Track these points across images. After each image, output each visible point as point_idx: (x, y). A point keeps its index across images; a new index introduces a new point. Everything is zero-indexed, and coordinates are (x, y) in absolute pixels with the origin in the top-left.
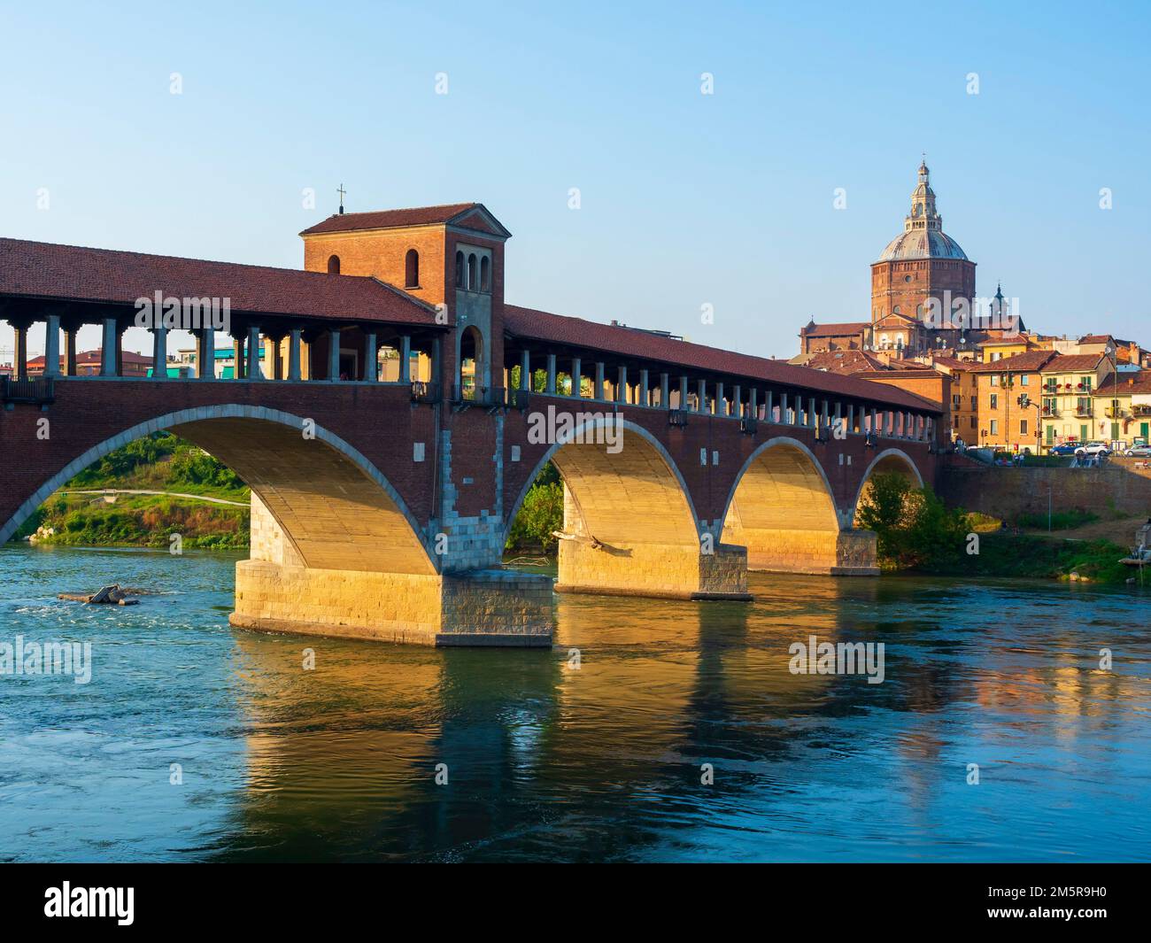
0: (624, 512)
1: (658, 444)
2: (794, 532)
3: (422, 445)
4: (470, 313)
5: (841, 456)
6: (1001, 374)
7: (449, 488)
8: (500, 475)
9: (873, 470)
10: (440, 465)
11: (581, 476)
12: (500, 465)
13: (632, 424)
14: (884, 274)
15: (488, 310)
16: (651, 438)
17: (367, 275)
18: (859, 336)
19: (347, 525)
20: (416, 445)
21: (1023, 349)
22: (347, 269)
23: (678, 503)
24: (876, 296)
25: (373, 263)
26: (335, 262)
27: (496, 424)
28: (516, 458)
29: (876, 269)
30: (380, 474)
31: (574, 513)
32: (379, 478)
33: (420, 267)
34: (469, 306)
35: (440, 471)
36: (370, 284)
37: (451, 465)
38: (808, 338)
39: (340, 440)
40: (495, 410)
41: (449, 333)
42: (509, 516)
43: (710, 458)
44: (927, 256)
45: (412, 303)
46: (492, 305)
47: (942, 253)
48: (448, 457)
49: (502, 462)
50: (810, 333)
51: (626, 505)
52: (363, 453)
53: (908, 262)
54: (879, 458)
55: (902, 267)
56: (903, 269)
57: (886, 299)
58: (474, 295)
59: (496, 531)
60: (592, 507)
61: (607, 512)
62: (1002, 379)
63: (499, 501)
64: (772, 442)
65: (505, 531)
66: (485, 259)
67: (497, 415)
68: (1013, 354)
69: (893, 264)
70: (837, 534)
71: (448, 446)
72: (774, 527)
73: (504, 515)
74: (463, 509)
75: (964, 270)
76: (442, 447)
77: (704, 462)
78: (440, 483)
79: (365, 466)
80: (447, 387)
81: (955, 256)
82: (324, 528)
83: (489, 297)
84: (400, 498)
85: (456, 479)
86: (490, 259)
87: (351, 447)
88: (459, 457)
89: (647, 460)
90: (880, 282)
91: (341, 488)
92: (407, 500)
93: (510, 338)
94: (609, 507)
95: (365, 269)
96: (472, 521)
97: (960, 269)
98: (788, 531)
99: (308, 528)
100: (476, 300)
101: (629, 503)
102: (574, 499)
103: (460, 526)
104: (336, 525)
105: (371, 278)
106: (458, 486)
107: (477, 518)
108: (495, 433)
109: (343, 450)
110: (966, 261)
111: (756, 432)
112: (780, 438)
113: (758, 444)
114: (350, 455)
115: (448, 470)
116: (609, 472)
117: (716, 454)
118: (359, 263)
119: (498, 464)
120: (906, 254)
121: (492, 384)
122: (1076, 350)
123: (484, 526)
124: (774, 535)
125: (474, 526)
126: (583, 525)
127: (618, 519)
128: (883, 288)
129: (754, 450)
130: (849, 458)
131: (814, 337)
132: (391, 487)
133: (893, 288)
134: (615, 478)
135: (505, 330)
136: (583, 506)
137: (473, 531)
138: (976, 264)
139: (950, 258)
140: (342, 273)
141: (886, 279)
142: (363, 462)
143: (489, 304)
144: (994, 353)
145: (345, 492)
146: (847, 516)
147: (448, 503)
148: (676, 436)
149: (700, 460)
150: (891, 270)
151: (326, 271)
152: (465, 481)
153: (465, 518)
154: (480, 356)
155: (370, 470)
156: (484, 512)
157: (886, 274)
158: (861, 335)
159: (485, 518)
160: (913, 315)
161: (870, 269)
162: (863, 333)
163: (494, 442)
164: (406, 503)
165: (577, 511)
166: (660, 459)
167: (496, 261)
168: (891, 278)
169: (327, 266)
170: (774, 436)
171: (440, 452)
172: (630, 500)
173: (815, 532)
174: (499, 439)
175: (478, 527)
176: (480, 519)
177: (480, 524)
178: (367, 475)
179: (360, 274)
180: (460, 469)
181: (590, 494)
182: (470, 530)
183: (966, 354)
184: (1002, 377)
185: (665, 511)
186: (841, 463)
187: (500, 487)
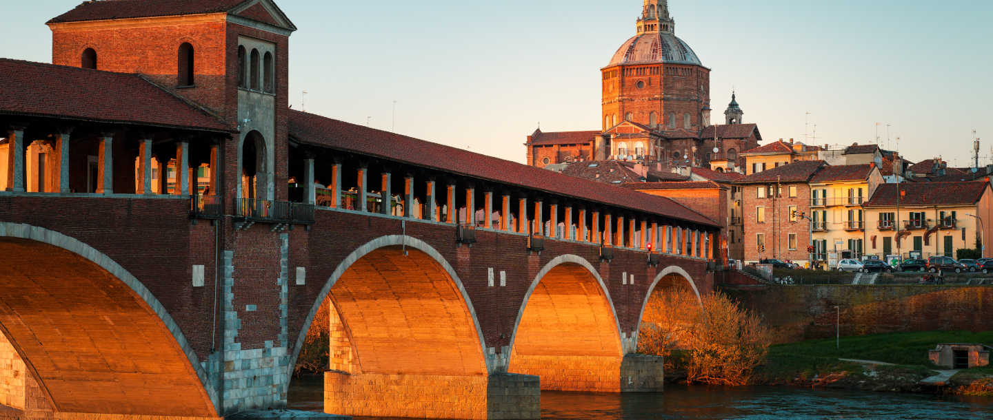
0: (402, 340)
1: (446, 265)
2: (574, 358)
3: (202, 267)
4: (253, 116)
5: (624, 274)
6: (767, 185)
7: (231, 316)
8: (284, 300)
9: (654, 290)
10: (221, 291)
11: (354, 300)
12: (285, 289)
13: (420, 241)
14: (615, 79)
15: (271, 113)
16: (438, 257)
17: (131, 71)
18: (589, 144)
19: (110, 361)
20: (195, 267)
21: (788, 159)
22: (106, 63)
23: (463, 329)
24: (606, 102)
25: (137, 58)
26: (91, 56)
27: (281, 242)
28: (300, 281)
29: (606, 73)
30: (156, 301)
31: (342, 341)
32: (156, 305)
33: (196, 62)
34: (251, 108)
35: (221, 298)
36: (136, 81)
37: (233, 289)
38: (534, 146)
39: (113, 263)
40: (279, 228)
41: (231, 138)
42: (294, 348)
43: (497, 279)
44: (660, 59)
45: (187, 104)
46: (276, 107)
47: (676, 57)
48: (230, 281)
49: (286, 287)
50: (537, 141)
51: (404, 332)
52: (139, 279)
53: (641, 67)
54: (660, 276)
55: (634, 72)
56: (635, 73)
57: (616, 106)
58: (255, 96)
59: (281, 364)
60: (365, 335)
61: (382, 340)
62: (769, 192)
63: (284, 330)
64: (558, 260)
65: (290, 365)
66: (267, 55)
67: (282, 232)
68: (776, 164)
69: (624, 68)
70: (621, 360)
71: (229, 268)
72: (552, 353)
73: (289, 348)
74: (246, 341)
75: (698, 76)
76: (224, 269)
77: (491, 283)
78: (221, 311)
79: (139, 293)
80: (229, 201)
81: (689, 60)
82: (80, 364)
83: (272, 99)
84: (177, 329)
85: (238, 306)
86: (273, 55)
87: (125, 270)
88: (241, 281)
89: (431, 282)
90: (611, 88)
91: (107, 318)
92: (185, 331)
93: (296, 145)
94: (385, 335)
95: (128, 64)
96: (255, 353)
97: (694, 75)
98: (567, 357)
99: (60, 365)
100: (259, 101)
101: (408, 329)
102: (344, 327)
103: (243, 360)
104: (96, 361)
105: (135, 75)
106: (241, 314)
107: (261, 350)
108: (279, 252)
109: (116, 274)
110: (699, 66)
111: (542, 249)
112: (565, 255)
113: (543, 263)
114: (124, 281)
115: (229, 296)
116: (387, 296)
117: (503, 274)
118: (121, 58)
119: (283, 287)
120: (638, 58)
121: (275, 199)
122: (842, 161)
123: (267, 359)
124: (551, 362)
125: (257, 359)
126: (353, 355)
127: (394, 348)
128: (614, 95)
129: (541, 268)
130: (632, 276)
131: (541, 146)
132: (168, 316)
133: (625, 94)
134: (393, 303)
135: (289, 135)
136: (356, 333)
137: (256, 366)
138: (710, 70)
139: (684, 62)
140: (99, 69)
141: (617, 84)
142: (138, 287)
143: (272, 106)
144: (757, 163)
145: (112, 323)
146: (631, 340)
147: (230, 334)
148: (464, 254)
149: (487, 282)
150: (623, 75)
151: (80, 66)
152: (248, 308)
153: (248, 351)
154: (263, 165)
155: (145, 298)
156: (268, 344)
157: (617, 79)
158: (591, 143)
159: (269, 350)
160: (646, 122)
161: (600, 73)
162: (594, 142)
163: (278, 263)
164: (184, 334)
165: (346, 340)
166: (447, 280)
167: (280, 57)
168: (622, 83)
169: (80, 61)
170: (560, 254)
171: (222, 275)
172: (409, 327)
173: (597, 357)
174: (284, 259)
175: (261, 360)
176: (264, 352)
177: (264, 357)
178: (141, 304)
179: (122, 70)
180: (243, 295)
181: (364, 321)
182: (254, 365)
183: (719, 164)
184: (769, 189)
185: (450, 338)
186: (625, 282)
187: (285, 314)
